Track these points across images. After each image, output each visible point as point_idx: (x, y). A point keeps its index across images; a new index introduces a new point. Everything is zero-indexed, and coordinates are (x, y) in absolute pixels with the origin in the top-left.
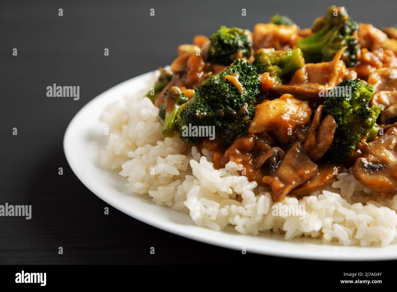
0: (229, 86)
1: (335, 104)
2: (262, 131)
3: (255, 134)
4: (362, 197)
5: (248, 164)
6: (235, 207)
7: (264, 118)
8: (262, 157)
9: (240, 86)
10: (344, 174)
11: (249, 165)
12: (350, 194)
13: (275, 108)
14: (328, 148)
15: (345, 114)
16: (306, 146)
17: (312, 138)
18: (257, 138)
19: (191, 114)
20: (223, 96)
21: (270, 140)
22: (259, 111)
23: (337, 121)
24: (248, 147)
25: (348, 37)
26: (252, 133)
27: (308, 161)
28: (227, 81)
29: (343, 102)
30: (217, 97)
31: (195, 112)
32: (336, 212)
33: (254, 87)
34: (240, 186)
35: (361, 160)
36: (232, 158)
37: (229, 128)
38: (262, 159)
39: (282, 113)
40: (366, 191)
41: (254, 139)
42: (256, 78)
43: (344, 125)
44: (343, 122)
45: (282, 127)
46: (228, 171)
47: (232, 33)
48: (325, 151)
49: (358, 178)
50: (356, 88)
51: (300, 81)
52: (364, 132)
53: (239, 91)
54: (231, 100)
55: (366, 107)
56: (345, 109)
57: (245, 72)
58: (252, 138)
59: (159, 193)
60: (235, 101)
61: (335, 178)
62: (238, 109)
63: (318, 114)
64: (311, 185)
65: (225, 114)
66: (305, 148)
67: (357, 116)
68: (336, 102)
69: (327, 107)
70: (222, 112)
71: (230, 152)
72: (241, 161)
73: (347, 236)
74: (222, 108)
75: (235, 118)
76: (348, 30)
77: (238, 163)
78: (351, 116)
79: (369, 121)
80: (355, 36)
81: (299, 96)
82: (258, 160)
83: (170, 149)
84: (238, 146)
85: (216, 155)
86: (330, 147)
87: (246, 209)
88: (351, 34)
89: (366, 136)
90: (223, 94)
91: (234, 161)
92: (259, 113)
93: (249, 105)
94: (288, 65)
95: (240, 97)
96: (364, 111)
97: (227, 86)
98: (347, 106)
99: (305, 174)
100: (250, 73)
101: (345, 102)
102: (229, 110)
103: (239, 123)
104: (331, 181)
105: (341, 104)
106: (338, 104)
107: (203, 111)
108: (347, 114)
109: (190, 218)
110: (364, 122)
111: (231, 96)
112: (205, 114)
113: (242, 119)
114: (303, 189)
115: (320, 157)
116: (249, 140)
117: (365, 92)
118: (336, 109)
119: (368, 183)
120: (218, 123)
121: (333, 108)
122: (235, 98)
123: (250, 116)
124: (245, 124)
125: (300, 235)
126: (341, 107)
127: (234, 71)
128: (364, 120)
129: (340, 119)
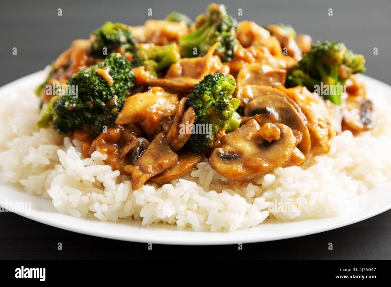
0: (99, 79)
1: (197, 97)
2: (128, 122)
3: (122, 125)
4: (220, 186)
5: (113, 154)
6: (95, 195)
7: (131, 110)
8: (126, 148)
9: (109, 79)
10: (204, 163)
11: (115, 154)
12: (208, 182)
13: (142, 101)
14: (188, 139)
15: (205, 106)
16: (168, 137)
17: (174, 129)
18: (123, 129)
19: (60, 106)
20: (91, 88)
21: (136, 131)
22: (127, 103)
23: (197, 113)
24: (114, 138)
25: (224, 34)
26: (118, 125)
27: (169, 151)
28: (97, 75)
29: (204, 95)
30: (86, 90)
31: (64, 104)
32: (190, 199)
33: (126, 80)
34: (103, 175)
35: (218, 150)
36: (98, 148)
37: (98, 119)
38: (126, 150)
39: (149, 105)
40: (223, 179)
41: (121, 130)
42: (128, 72)
43: (203, 116)
44: (202, 114)
45: (147, 118)
46: (94, 161)
47: (116, 29)
48: (185, 141)
49: (214, 168)
50: (217, 82)
51: (173, 76)
52: (222, 123)
53: (108, 84)
54: (100, 92)
55: (223, 99)
56: (205, 101)
57: (118, 66)
58: (118, 129)
59: (30, 182)
60: (104, 93)
61: (195, 167)
62: (106, 101)
63: (181, 106)
64: (170, 174)
65: (94, 106)
66: (167, 138)
67: (215, 108)
68: (198, 95)
69: (190, 100)
70: (90, 104)
71: (97, 142)
72: (106, 151)
73: (198, 222)
74: (91, 100)
75: (104, 110)
76: (225, 27)
77: (103, 153)
78: (210, 109)
79: (226, 113)
80: (233, 32)
81: (169, 89)
82: (123, 150)
83: (44, 139)
84: (104, 136)
85: (85, 146)
86: (190, 138)
87: (106, 197)
88: (228, 31)
89: (225, 127)
90: (92, 86)
91: (100, 151)
92: (126, 105)
93: (118, 98)
94: (164, 60)
95: (109, 90)
96: (222, 103)
97: (96, 79)
98: (207, 99)
99: (164, 163)
100: (122, 66)
101: (206, 95)
102: (97, 102)
103: (107, 115)
104: (190, 170)
105: (202, 97)
106: (199, 97)
107: (72, 103)
108: (206, 107)
109: (52, 205)
110: (222, 114)
111: (99, 88)
112: (74, 105)
113: (110, 111)
114: (163, 177)
115: (180, 147)
116: (115, 131)
117: (226, 86)
118: (197, 101)
119: (222, 171)
120: (88, 115)
121: (195, 100)
122: (104, 91)
123: (118, 107)
124: (113, 115)
125: (158, 221)
126: (202, 100)
127: (105, 65)
128: (222, 112)
129: (200, 111)
